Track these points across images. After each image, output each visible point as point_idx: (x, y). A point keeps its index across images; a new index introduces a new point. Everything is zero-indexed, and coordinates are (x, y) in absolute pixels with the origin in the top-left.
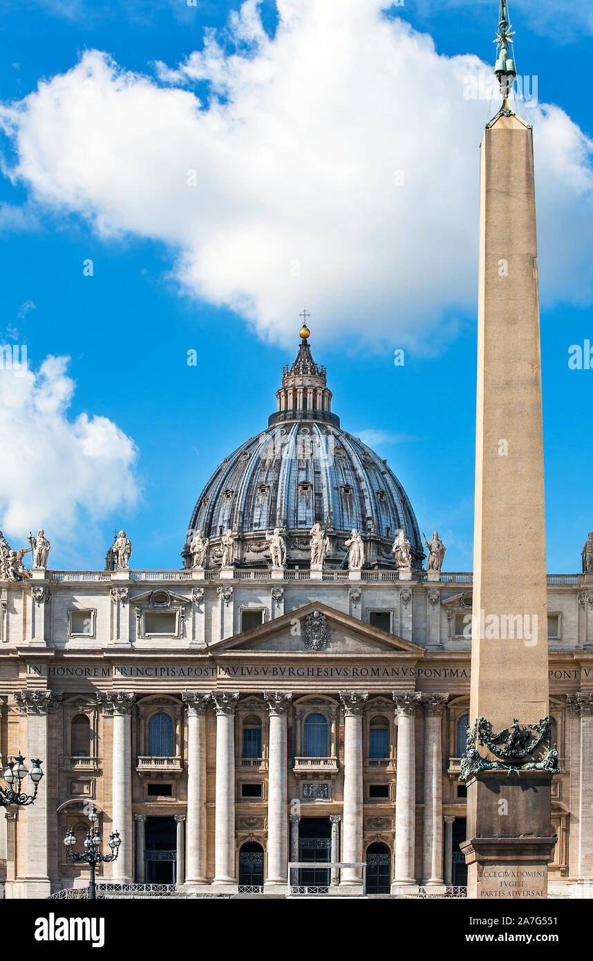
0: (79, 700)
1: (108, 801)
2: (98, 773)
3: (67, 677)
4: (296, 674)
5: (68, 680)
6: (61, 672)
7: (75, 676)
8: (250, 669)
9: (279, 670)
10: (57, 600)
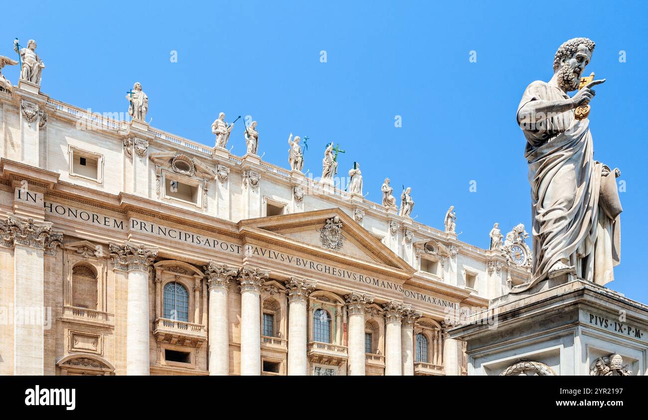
0: (83, 247)
1: (121, 360)
2: (108, 329)
3: (69, 218)
4: (316, 268)
5: (70, 221)
6: (61, 210)
7: (78, 219)
8: (276, 254)
9: (301, 261)
10: (53, 131)
